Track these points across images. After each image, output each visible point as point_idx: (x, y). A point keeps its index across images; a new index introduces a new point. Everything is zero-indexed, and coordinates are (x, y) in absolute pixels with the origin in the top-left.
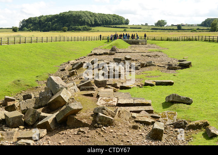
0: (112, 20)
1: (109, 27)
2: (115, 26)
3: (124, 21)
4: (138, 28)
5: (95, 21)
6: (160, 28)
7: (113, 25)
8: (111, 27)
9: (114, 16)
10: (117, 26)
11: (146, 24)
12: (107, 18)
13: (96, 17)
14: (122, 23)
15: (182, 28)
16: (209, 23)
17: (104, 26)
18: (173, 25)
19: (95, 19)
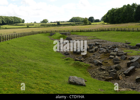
0: (13, 20)
1: (12, 25)
2: (16, 24)
3: (21, 21)
4: (32, 25)
5: (3, 22)
6: (45, 24)
7: (14, 23)
8: (14, 25)
9: (14, 18)
10: (18, 24)
11: (35, 22)
12: (10, 19)
13: (3, 18)
14: (20, 22)
15: (61, 23)
16: (74, 20)
17: (9, 25)
18: (51, 22)
19: (2, 20)
